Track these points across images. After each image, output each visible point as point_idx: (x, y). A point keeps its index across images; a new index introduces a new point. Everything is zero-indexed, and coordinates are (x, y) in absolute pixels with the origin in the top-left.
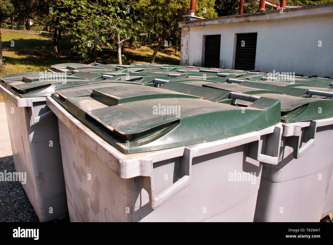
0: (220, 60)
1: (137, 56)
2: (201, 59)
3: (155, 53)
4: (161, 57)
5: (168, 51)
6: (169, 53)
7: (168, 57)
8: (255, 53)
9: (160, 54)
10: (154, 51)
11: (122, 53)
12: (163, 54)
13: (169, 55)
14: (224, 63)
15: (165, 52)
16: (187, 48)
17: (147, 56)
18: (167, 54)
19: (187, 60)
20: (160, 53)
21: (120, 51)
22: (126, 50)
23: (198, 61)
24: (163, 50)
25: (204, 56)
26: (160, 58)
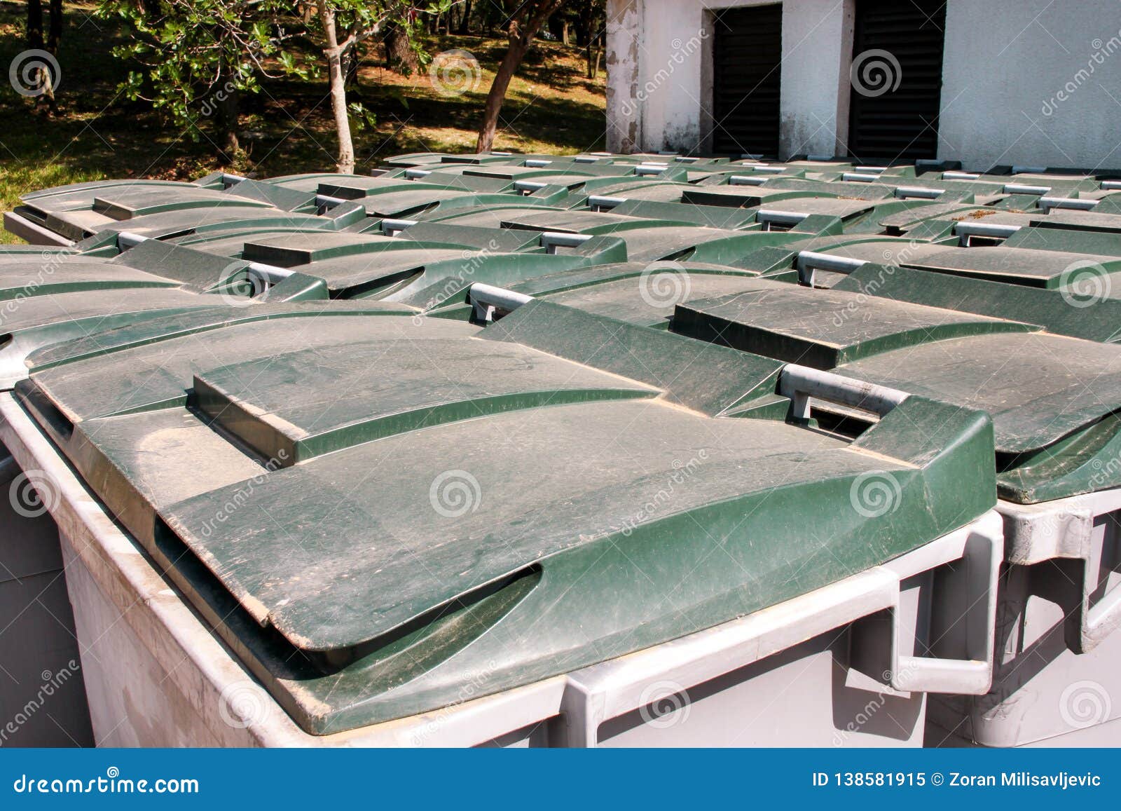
0: (783, 119)
1: (421, 100)
2: (696, 119)
3: (499, 86)
4: (525, 101)
5: (558, 73)
6: (562, 82)
7: (557, 99)
8: (937, 81)
9: (522, 86)
10: (494, 75)
11: (350, 98)
12: (533, 87)
13: (564, 87)
14: (801, 132)
15: (546, 77)
16: (636, 70)
17: (465, 100)
18: (553, 85)
19: (638, 123)
20: (521, 81)
21: (339, 91)
22: (368, 77)
23: (684, 125)
24: (536, 70)
25: (710, 102)
26: (523, 104)
